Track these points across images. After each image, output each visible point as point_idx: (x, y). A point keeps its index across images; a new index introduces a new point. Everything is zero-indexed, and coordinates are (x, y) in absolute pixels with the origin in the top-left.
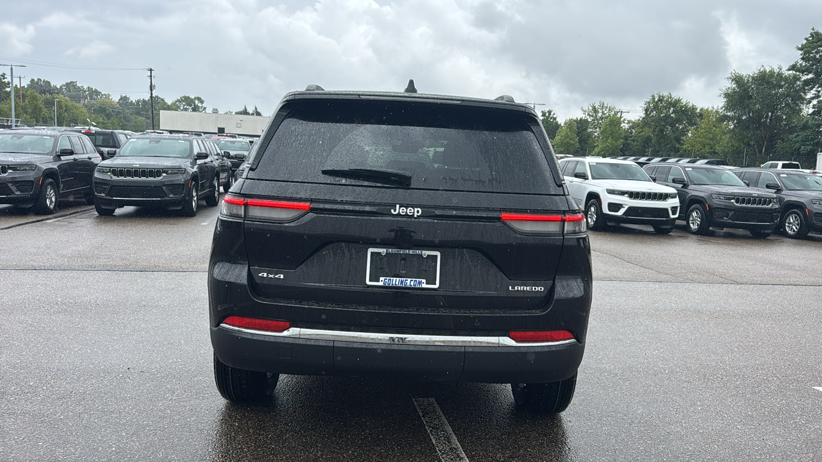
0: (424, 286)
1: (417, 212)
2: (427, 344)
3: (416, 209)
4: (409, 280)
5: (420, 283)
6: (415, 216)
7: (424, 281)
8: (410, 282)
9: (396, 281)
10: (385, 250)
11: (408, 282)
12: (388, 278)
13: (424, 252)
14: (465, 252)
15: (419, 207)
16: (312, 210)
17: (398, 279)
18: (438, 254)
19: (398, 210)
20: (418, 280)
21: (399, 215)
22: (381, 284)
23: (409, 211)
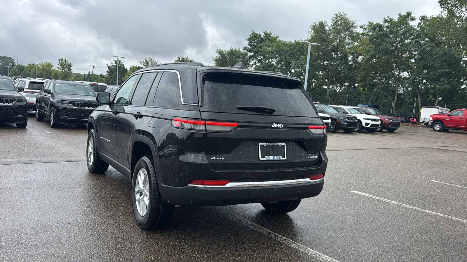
0: (281, 159)
1: (281, 126)
2: (285, 184)
3: (281, 125)
4: (276, 156)
5: (280, 157)
6: (281, 128)
7: (281, 156)
8: (276, 158)
9: (271, 157)
10: (265, 144)
11: (275, 157)
12: (268, 156)
13: (280, 144)
14: (293, 143)
15: (282, 124)
16: (239, 126)
17: (272, 156)
18: (284, 144)
19: (275, 125)
20: (279, 156)
21: (275, 128)
22: (265, 159)
23: (278, 125)
